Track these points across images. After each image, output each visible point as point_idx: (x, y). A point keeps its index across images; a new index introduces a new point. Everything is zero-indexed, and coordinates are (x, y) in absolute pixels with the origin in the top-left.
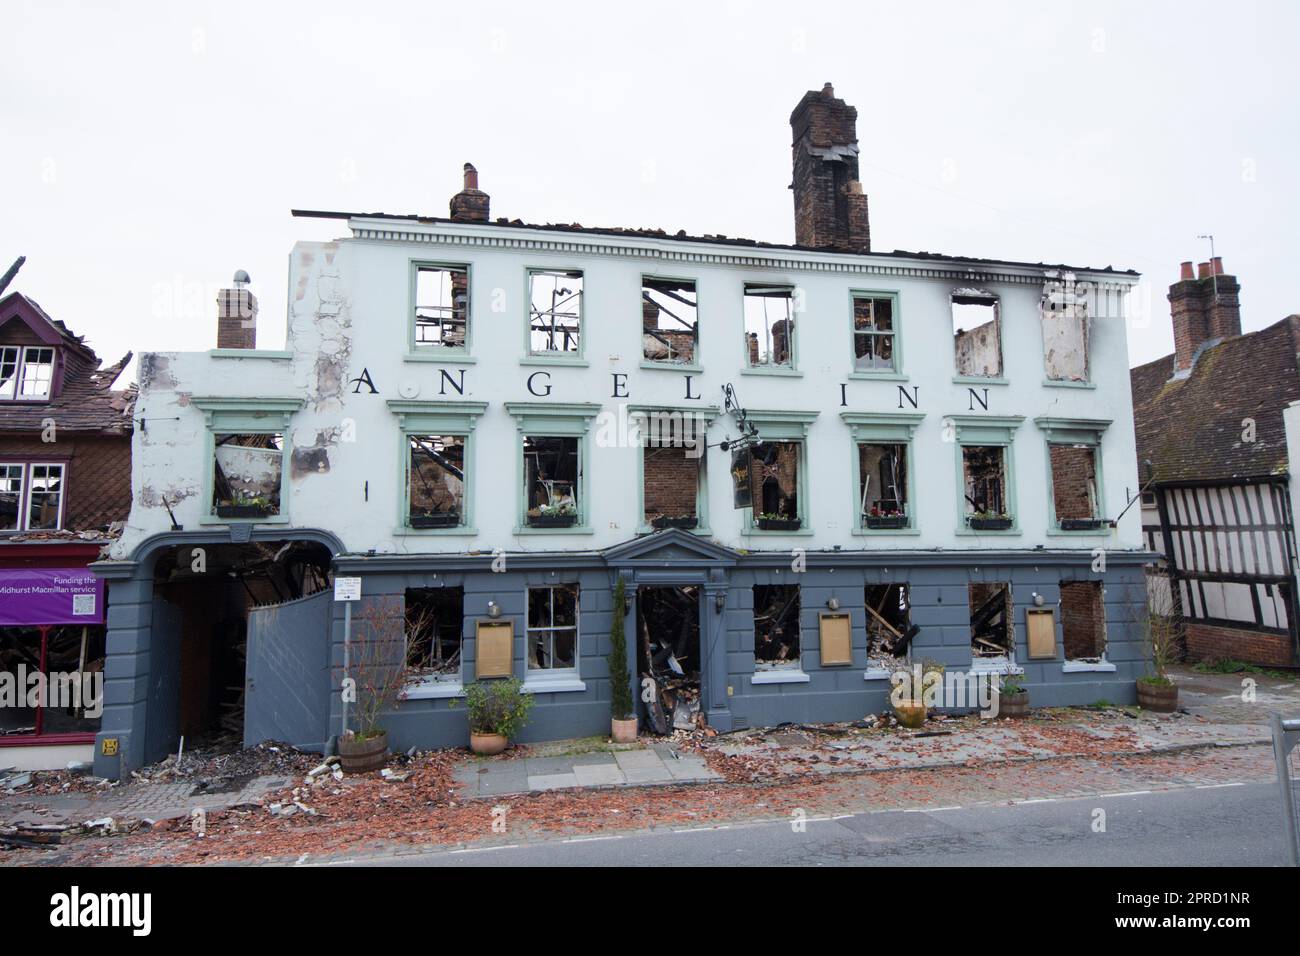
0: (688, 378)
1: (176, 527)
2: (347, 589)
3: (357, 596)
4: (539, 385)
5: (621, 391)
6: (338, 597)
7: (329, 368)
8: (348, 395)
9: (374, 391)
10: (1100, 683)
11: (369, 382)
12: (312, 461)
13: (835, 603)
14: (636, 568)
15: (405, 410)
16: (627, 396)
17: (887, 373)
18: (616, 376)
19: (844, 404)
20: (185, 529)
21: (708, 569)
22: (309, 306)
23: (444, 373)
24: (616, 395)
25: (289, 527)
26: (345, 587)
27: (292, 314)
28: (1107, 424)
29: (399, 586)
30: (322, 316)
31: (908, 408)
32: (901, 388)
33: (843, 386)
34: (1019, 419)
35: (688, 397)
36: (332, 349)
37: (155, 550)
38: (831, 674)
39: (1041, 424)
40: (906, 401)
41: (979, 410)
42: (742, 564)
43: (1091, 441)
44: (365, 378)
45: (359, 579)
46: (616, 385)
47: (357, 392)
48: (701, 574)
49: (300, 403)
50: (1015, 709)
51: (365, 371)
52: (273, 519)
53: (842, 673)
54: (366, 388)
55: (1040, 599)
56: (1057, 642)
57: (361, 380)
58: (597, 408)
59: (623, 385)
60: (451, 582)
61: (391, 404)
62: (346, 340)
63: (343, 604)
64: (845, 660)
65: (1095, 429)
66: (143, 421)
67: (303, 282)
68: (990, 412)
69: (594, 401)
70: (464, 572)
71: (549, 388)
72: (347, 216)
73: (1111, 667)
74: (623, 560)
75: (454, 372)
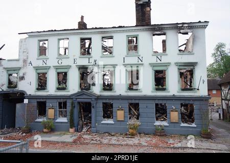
0: (89, 59)
1: (3, 90)
2: (26, 101)
3: (27, 103)
4: (60, 62)
6: (24, 102)
7: (25, 61)
8: (28, 66)
10: (191, 129)
11: (31, 64)
12: (22, 78)
13: (120, 107)
14: (77, 98)
15: (37, 68)
16: (77, 63)
17: (135, 54)
18: (74, 59)
19: (124, 62)
22: (22, 50)
23: (43, 61)
24: (74, 63)
25: (18, 90)
27: (19, 52)
28: (197, 63)
29: (36, 101)
30: (24, 52)
31: (140, 62)
32: (138, 58)
33: (124, 58)
34: (170, 63)
35: (89, 63)
36: (25, 58)
38: (119, 122)
39: (176, 64)
40: (139, 60)
41: (159, 61)
42: (99, 98)
43: (192, 68)
45: (28, 99)
46: (74, 61)
48: (90, 100)
49: (20, 68)
50: (159, 134)
51: (30, 62)
52: (16, 89)
53: (122, 122)
55: (174, 108)
56: (179, 119)
58: (71, 66)
59: (76, 61)
60: (44, 100)
61: (34, 67)
62: (27, 56)
63: (25, 104)
64: (123, 120)
65: (193, 65)
67: (21, 46)
68: (162, 62)
69: (70, 65)
70: (46, 98)
71: (62, 62)
72: (26, 33)
73: (195, 126)
74: (74, 97)
75: (45, 61)
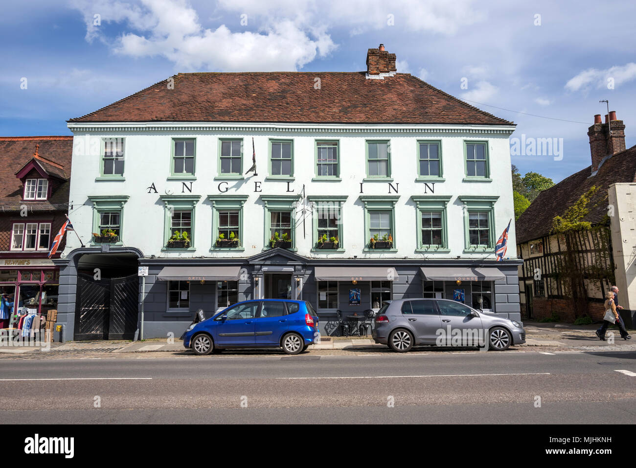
0: (288, 183)
1: (83, 246)
3: (146, 274)
4: (223, 188)
5: (258, 189)
6: (140, 274)
8: (146, 194)
9: (156, 192)
11: (154, 189)
14: (261, 265)
15: (168, 199)
16: (261, 191)
17: (384, 177)
18: (256, 183)
19: (362, 192)
20: (86, 247)
21: (295, 266)
23: (184, 184)
24: (256, 191)
25: (122, 247)
26: (142, 270)
28: (497, 198)
31: (393, 193)
32: (390, 184)
33: (361, 184)
34: (449, 197)
35: (288, 191)
37: (76, 255)
39: (461, 199)
40: (392, 190)
41: (430, 193)
42: (310, 264)
43: (488, 206)
44: (153, 187)
45: (148, 267)
46: (256, 187)
47: (150, 192)
48: (292, 268)
49: (128, 197)
51: (153, 184)
52: (117, 243)
54: (153, 191)
55: (459, 282)
57: (151, 188)
58: (247, 197)
59: (259, 187)
61: (162, 197)
63: (141, 277)
65: (491, 201)
66: (72, 206)
68: (435, 194)
69: (246, 194)
71: (227, 188)
74: (256, 262)
75: (188, 183)
